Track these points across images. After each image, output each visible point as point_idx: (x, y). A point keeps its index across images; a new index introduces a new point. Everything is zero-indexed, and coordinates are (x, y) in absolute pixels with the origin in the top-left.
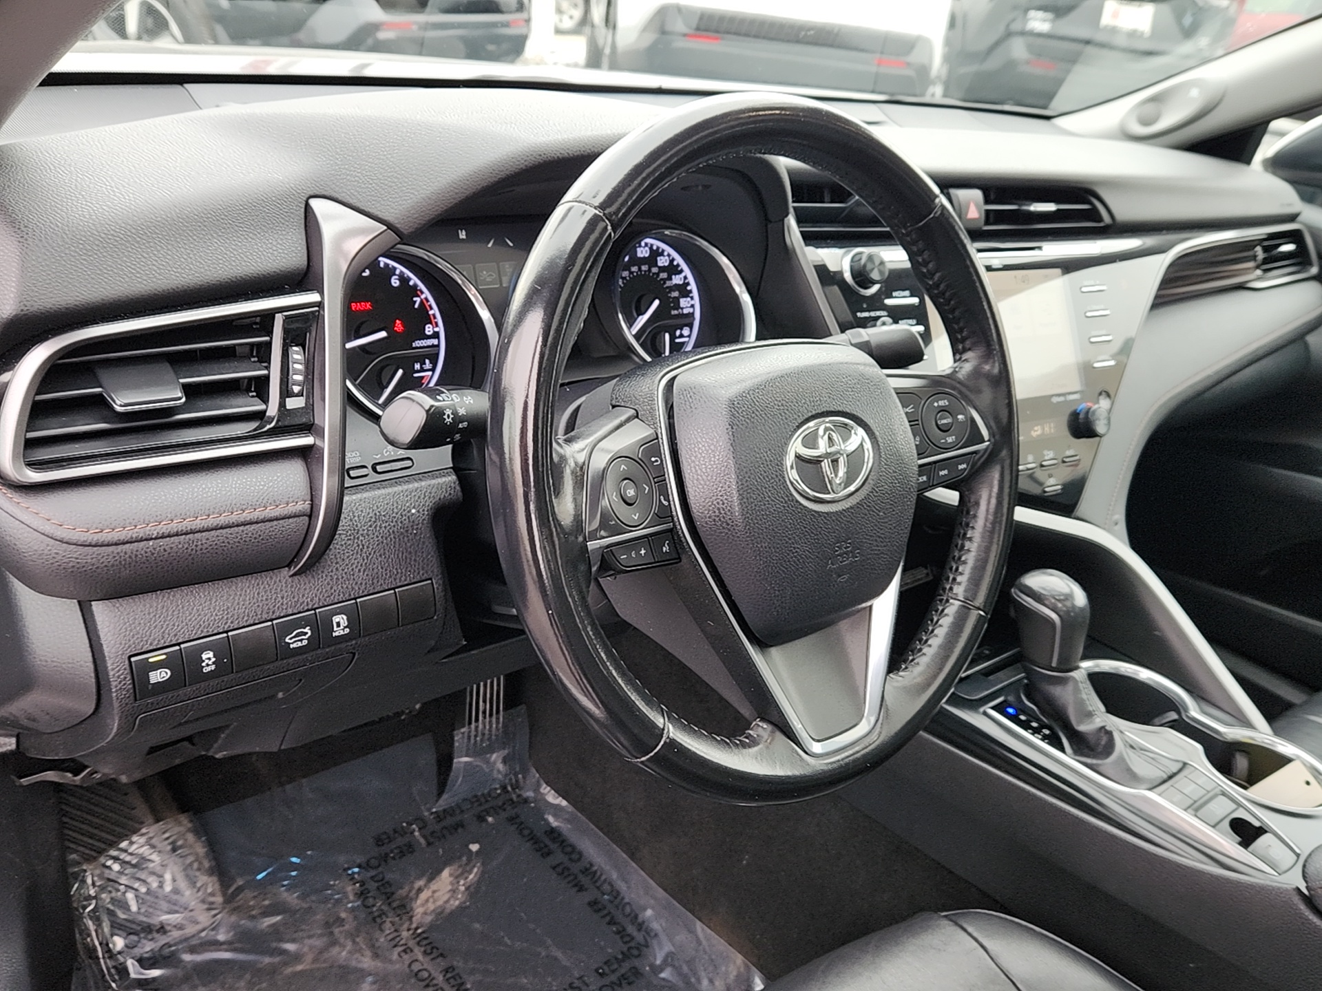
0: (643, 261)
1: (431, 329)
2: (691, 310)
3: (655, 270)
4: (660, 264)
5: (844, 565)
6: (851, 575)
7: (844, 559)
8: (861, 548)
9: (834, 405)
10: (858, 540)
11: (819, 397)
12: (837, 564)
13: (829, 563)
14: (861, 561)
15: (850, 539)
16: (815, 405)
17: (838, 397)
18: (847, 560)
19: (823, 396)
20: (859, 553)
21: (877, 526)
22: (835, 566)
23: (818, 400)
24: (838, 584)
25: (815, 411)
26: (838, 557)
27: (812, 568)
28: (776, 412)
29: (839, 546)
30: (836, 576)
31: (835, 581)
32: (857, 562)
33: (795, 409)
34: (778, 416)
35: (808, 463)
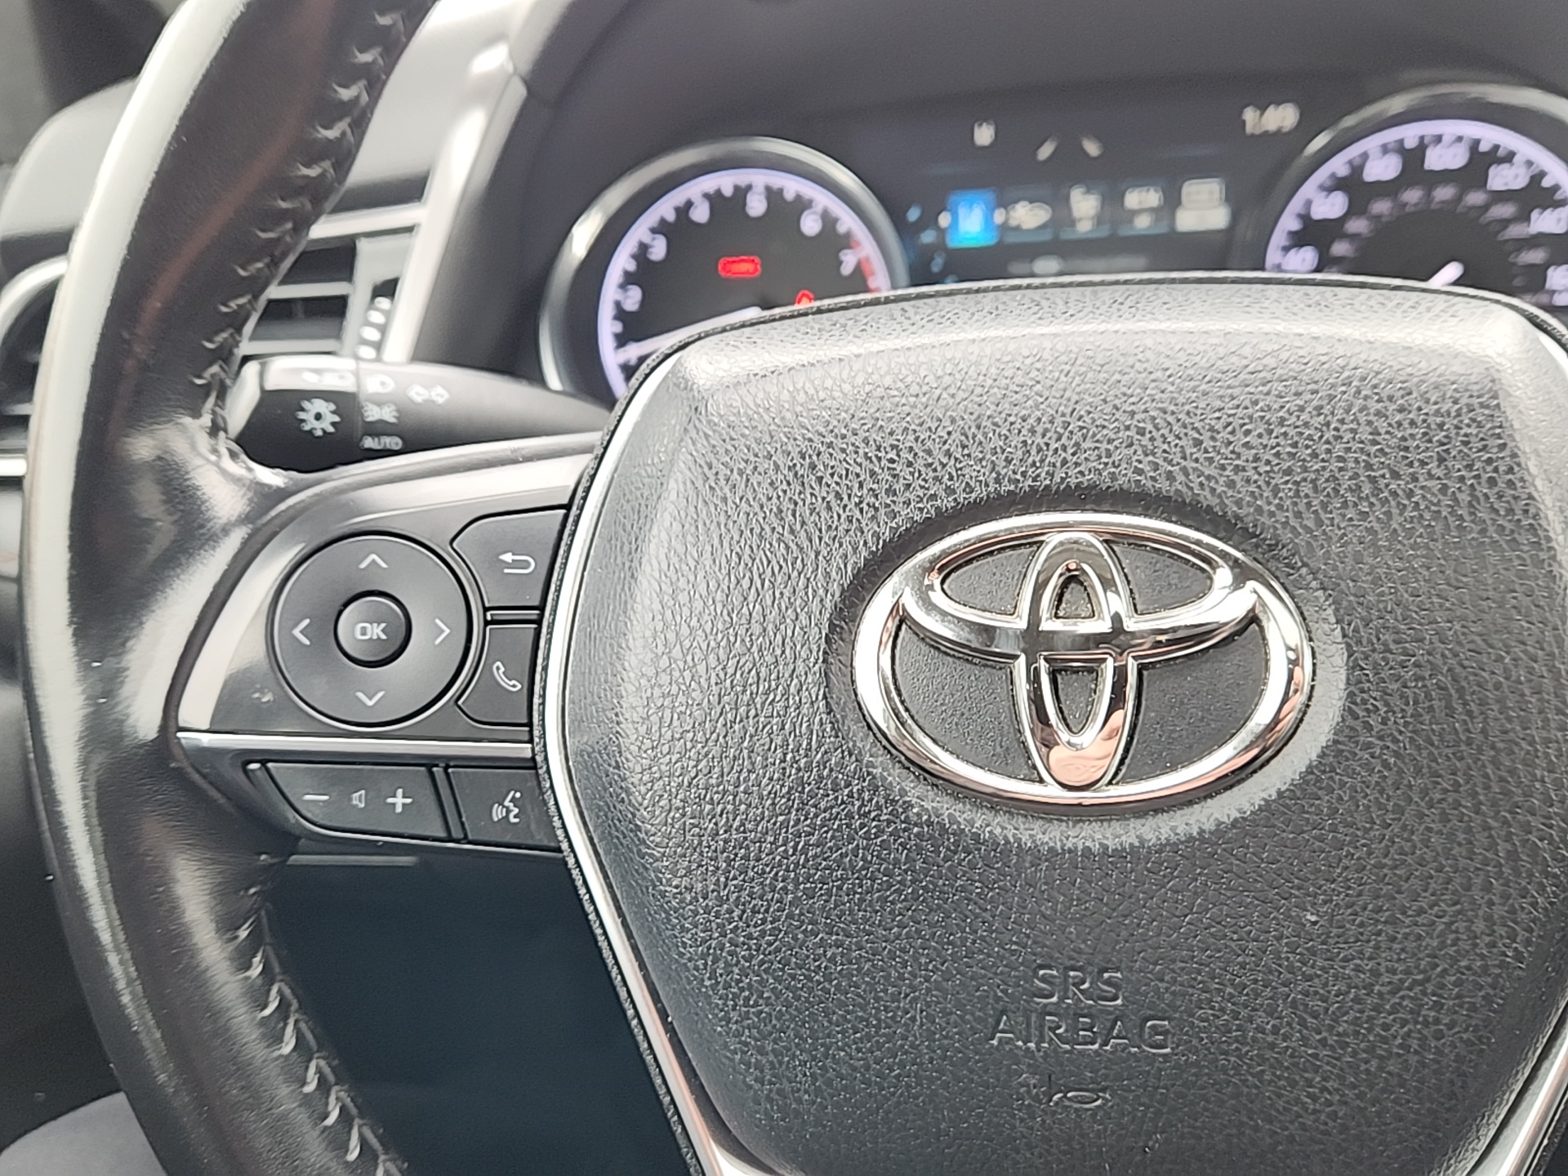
0: (1444, 177)
3: (1475, 198)
4: (1496, 184)
5: (1080, 1052)
6: (1125, 1100)
7: (1081, 1033)
8: (1177, 1015)
9: (1139, 472)
10: (1160, 985)
11: (1077, 437)
12: (1041, 1039)
13: (1002, 1026)
14: (1177, 1066)
15: (1117, 970)
16: (1042, 461)
17: (1176, 445)
18: (1099, 1041)
19: (1098, 437)
20: (1165, 1033)
21: (1280, 958)
22: (1032, 1045)
23: (1064, 448)
24: (1054, 1113)
25: (1030, 482)
26: (1048, 1018)
27: (913, 1019)
28: (860, 465)
29: (1054, 977)
30: (1039, 1080)
31: (1036, 1098)
32: (1155, 1061)
33: (944, 466)
34: (861, 479)
35: (954, 656)
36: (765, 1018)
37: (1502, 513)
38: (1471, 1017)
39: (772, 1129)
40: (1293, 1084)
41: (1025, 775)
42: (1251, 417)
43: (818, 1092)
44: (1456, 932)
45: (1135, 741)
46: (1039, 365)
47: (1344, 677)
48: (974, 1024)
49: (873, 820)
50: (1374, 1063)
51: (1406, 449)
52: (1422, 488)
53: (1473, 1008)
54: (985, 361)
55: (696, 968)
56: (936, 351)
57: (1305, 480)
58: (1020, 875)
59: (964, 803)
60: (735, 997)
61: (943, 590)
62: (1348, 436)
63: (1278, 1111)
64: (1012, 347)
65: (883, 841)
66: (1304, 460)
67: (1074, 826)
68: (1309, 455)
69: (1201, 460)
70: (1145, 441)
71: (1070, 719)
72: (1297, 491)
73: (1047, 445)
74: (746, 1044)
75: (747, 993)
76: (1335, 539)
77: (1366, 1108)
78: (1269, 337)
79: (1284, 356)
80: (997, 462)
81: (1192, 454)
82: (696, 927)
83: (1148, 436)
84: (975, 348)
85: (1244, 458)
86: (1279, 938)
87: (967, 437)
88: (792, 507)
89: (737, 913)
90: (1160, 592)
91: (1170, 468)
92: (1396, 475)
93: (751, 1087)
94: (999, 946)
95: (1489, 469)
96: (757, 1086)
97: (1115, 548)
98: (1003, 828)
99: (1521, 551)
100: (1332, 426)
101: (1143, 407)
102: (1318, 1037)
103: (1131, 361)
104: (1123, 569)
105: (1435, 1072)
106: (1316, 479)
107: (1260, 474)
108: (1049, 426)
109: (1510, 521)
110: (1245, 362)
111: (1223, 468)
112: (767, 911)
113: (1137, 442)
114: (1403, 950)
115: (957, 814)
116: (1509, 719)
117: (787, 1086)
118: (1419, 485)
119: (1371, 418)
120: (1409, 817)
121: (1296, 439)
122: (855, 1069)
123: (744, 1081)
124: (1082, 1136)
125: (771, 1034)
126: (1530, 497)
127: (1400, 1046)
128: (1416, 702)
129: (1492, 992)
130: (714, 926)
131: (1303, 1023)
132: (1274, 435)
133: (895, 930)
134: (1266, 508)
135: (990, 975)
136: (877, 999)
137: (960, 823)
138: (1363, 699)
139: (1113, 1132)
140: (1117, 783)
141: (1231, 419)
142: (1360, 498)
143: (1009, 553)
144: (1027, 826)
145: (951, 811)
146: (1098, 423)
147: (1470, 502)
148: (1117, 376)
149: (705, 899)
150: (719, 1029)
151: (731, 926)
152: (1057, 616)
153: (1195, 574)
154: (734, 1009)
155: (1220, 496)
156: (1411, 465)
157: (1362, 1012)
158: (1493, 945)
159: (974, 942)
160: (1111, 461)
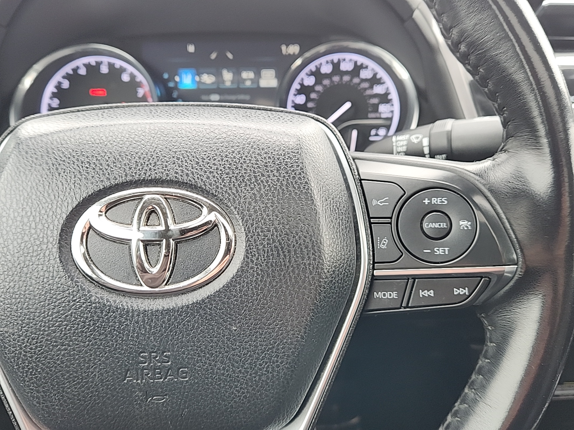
4: (363, 76)
5: (157, 382)
6: (174, 398)
7: (157, 375)
8: (190, 366)
9: (177, 173)
10: (184, 356)
11: (155, 160)
12: (142, 379)
13: (128, 375)
14: (191, 384)
15: (169, 351)
16: (142, 169)
17: (190, 164)
18: (163, 378)
19: (163, 160)
20: (186, 373)
21: (224, 343)
22: (139, 381)
23: (151, 164)
24: (149, 405)
25: (137, 176)
26: (145, 371)
27: (95, 375)
28: (75, 169)
29: (146, 356)
30: (143, 394)
31: (142, 400)
32: (183, 383)
33: (106, 170)
34: (75, 174)
35: (110, 240)
36: (39, 379)
37: (297, 188)
38: (288, 359)
39: (45, 421)
40: (231, 387)
41: (136, 283)
42: (216, 155)
43: (61, 405)
44: (282, 330)
45: (175, 269)
46: (144, 134)
47: (245, 244)
48: (118, 375)
49: (78, 302)
50: (257, 378)
51: (267, 166)
52: (271, 179)
53: (288, 356)
54: (125, 132)
55: (11, 362)
56: (107, 128)
57: (233, 176)
58: (132, 319)
59: (113, 294)
60: (27, 372)
61: (106, 216)
62: (248, 161)
63: (226, 397)
64: (135, 127)
65: (82, 310)
66: (233, 170)
67: (153, 301)
68: (235, 168)
69: (198, 169)
70: (180, 162)
71: (151, 262)
72: (231, 180)
73: (144, 163)
74: (32, 389)
75: (31, 370)
76: (243, 197)
77: (256, 394)
78: (225, 127)
79: (229, 133)
80: (126, 169)
81: (195, 167)
82: (10, 346)
83: (181, 160)
84: (121, 127)
85: (213, 168)
86: (224, 336)
87: (115, 159)
88: (48, 184)
89: (26, 340)
90: (184, 216)
91: (187, 172)
92: (263, 175)
93: (35, 405)
94: (126, 346)
95: (293, 173)
96: (38, 405)
97: (169, 200)
98: (127, 303)
99: (302, 201)
100: (243, 158)
101: (179, 150)
102: (238, 370)
103: (176, 134)
104: (171, 208)
105: (277, 379)
106: (237, 176)
107: (218, 174)
108: (145, 156)
109: (299, 191)
110: (216, 135)
111: (206, 172)
112: (38, 339)
113: (176, 162)
114: (265, 337)
115: (110, 299)
116: (297, 257)
117: (49, 404)
118: (270, 178)
119: (256, 156)
120: (265, 291)
121: (231, 162)
122: (75, 395)
123: (33, 404)
124: (160, 412)
125: (41, 385)
126: (306, 183)
127: (265, 371)
128: (268, 252)
129: (294, 350)
130: (17, 345)
131: (233, 365)
132: (224, 160)
133: (87, 343)
134: (220, 186)
135: (123, 357)
136: (82, 369)
137: (110, 302)
138: (250, 252)
139: (170, 410)
140: (169, 285)
141: (209, 155)
142: (251, 183)
143: (130, 202)
144: (136, 301)
145: (108, 297)
146: (163, 155)
147: (286, 184)
148: (171, 139)
149: (13, 335)
150: (21, 384)
151: (24, 345)
152: (147, 225)
153: (196, 209)
154: (26, 377)
155: (204, 182)
156: (268, 172)
157: (252, 360)
158: (293, 334)
159: (116, 345)
160: (167, 169)
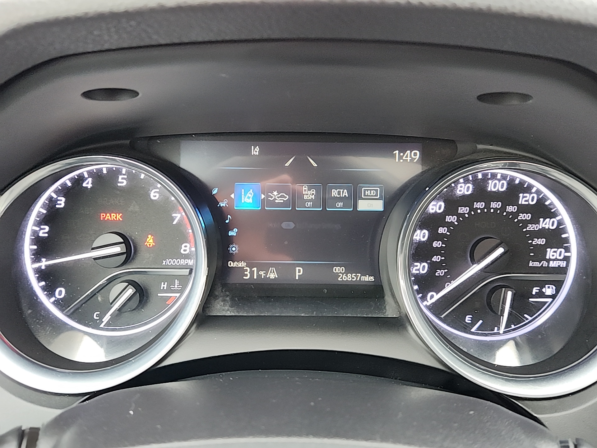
0: (496, 196)
1: (188, 248)
2: (563, 264)
3: (511, 209)
4: (522, 201)
